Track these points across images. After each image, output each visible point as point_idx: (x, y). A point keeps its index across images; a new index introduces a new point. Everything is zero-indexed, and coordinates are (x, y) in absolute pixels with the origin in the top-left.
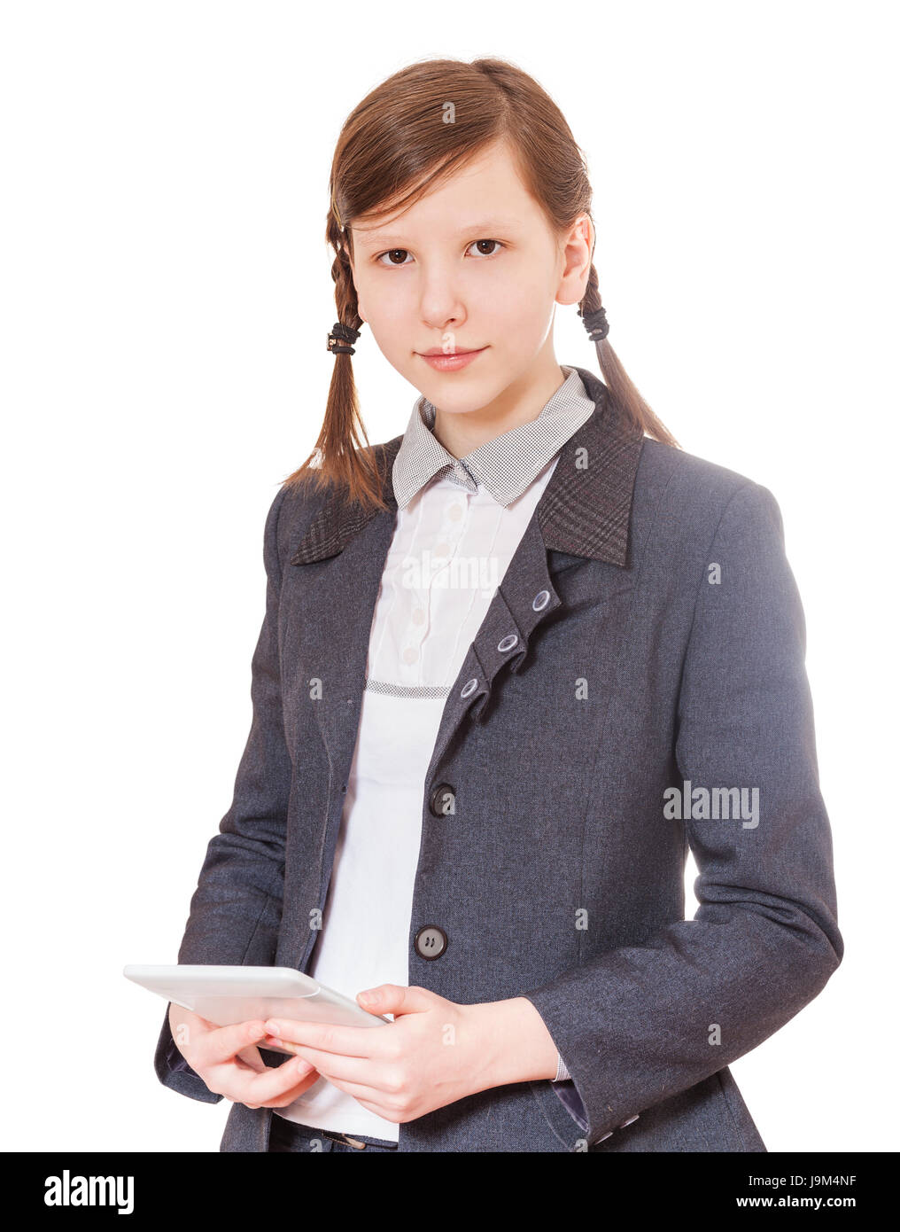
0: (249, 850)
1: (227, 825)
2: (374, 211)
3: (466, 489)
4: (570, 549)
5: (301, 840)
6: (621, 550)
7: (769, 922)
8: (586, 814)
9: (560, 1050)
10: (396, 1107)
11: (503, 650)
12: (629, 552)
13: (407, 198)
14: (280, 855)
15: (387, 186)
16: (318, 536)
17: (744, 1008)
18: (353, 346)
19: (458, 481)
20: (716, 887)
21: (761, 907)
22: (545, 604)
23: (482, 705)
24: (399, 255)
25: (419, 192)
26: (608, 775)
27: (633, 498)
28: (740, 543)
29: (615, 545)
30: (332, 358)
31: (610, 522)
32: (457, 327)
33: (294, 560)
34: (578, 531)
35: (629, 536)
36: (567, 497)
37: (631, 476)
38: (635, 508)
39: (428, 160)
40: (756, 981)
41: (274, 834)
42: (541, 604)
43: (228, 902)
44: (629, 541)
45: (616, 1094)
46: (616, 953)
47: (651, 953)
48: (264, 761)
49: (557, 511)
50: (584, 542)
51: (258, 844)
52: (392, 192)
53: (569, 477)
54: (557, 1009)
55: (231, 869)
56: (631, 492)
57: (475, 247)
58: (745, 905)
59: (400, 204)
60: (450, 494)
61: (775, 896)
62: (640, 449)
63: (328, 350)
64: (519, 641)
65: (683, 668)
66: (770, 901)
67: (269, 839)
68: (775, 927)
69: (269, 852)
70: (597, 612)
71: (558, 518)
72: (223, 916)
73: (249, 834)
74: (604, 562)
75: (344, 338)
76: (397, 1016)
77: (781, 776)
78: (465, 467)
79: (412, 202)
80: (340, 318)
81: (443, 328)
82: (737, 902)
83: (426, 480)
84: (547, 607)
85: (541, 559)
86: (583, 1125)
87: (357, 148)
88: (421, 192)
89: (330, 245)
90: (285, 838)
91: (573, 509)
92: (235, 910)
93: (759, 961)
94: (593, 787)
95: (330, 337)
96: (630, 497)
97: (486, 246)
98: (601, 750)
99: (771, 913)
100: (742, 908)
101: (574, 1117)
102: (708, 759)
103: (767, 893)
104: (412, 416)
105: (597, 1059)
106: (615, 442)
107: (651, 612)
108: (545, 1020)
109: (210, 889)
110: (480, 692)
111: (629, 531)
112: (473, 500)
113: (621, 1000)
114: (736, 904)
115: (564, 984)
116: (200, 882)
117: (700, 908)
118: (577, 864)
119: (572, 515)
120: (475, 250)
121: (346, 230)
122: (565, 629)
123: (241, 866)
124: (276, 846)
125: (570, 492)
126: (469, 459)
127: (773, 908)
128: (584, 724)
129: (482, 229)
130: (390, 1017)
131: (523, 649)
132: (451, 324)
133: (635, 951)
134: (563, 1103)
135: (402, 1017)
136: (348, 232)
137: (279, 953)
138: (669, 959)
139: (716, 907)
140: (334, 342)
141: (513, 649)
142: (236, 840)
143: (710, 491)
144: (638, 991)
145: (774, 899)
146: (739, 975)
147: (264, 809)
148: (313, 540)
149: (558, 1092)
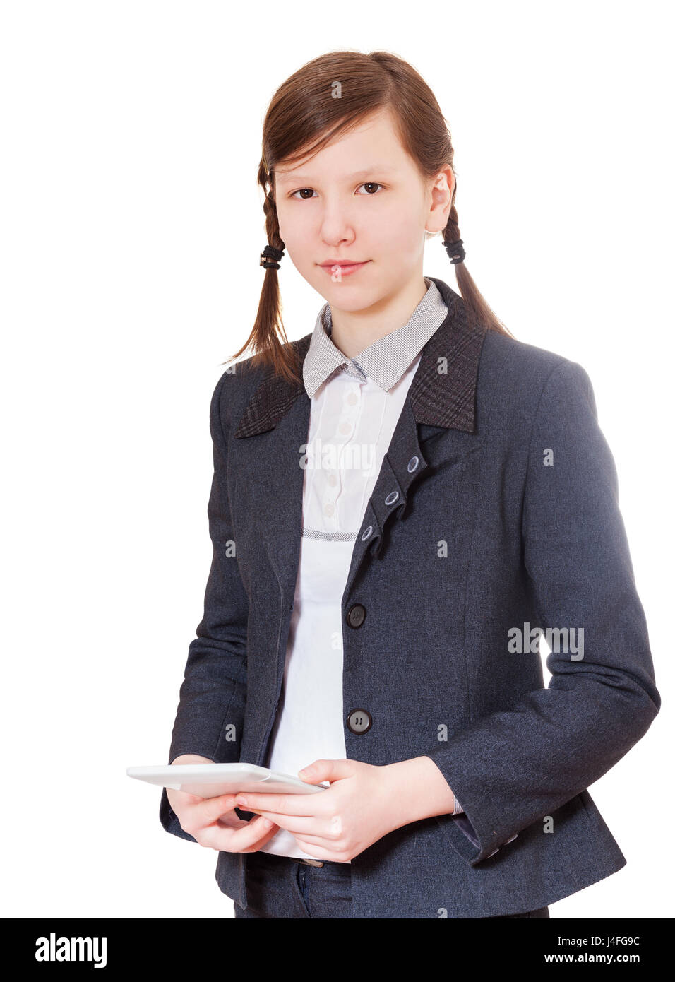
0: (219, 649)
1: (201, 631)
2: (289, 157)
3: (359, 381)
4: (434, 422)
5: (259, 646)
6: (470, 421)
7: (603, 686)
8: (464, 617)
9: (455, 793)
10: (338, 849)
11: (389, 504)
12: (476, 422)
13: (313, 148)
14: (243, 651)
15: (299, 139)
16: (253, 416)
17: (589, 751)
18: (279, 263)
19: (352, 375)
20: (562, 663)
21: (596, 675)
22: (416, 466)
23: (377, 545)
24: (307, 193)
25: (323, 143)
26: (477, 586)
27: (478, 380)
28: (558, 407)
29: (466, 416)
30: (263, 272)
31: (461, 399)
32: (348, 245)
33: (237, 435)
34: (439, 407)
35: (476, 408)
36: (430, 383)
37: (476, 363)
38: (479, 386)
39: (330, 120)
40: (598, 730)
41: (237, 636)
42: (413, 467)
43: (206, 692)
44: (476, 412)
45: (499, 822)
46: (492, 717)
47: (519, 716)
48: (223, 582)
49: (423, 393)
50: (443, 416)
51: (225, 645)
52: (303, 143)
53: (430, 367)
54: (451, 763)
55: (207, 665)
56: (476, 375)
57: (363, 188)
58: (585, 675)
59: (309, 152)
60: (347, 385)
61: (606, 666)
62: (482, 341)
63: (261, 265)
64: (399, 496)
65: (523, 500)
66: (602, 670)
67: (234, 640)
68: (608, 689)
69: (235, 650)
70: (455, 468)
71: (424, 399)
72: (203, 703)
73: (218, 637)
74: (459, 430)
75: (272, 256)
76: (331, 783)
77: (602, 578)
78: (355, 364)
79: (317, 151)
80: (269, 241)
81: (337, 246)
82: (579, 673)
83: (327, 376)
84: (417, 469)
85: (413, 432)
86: (477, 843)
87: (279, 110)
88: (323, 144)
89: (261, 187)
90: (245, 638)
91: (434, 391)
92: (211, 698)
93: (598, 716)
94: (467, 596)
95: (262, 256)
96: (475, 379)
97: (372, 187)
98: (470, 569)
99: (604, 679)
100: (582, 677)
101: (469, 839)
102: (548, 568)
103: (600, 665)
104: (316, 324)
105: (483, 798)
106: (464, 337)
107: (498, 463)
108: (443, 772)
109: (192, 682)
110: (374, 536)
111: (476, 404)
112: (365, 388)
113: (498, 753)
114: (578, 675)
115: (455, 744)
116: (185, 676)
117: (552, 678)
118: (461, 654)
119: (434, 396)
120: (363, 190)
121: (271, 174)
122: (435, 483)
123: (214, 662)
124: (239, 645)
125: (432, 378)
126: (359, 358)
127: (606, 675)
128: (455, 551)
129: (367, 174)
130: (327, 784)
131: (402, 502)
132: (343, 243)
133: (506, 715)
134: (461, 829)
135: (336, 782)
136: (272, 174)
137: (245, 729)
138: (532, 719)
139: (563, 678)
140: (264, 259)
141: (396, 502)
142: (209, 642)
143: (534, 370)
144: (510, 746)
145: (605, 669)
146: (584, 727)
147: (228, 618)
148: (250, 419)
149: (456, 822)
